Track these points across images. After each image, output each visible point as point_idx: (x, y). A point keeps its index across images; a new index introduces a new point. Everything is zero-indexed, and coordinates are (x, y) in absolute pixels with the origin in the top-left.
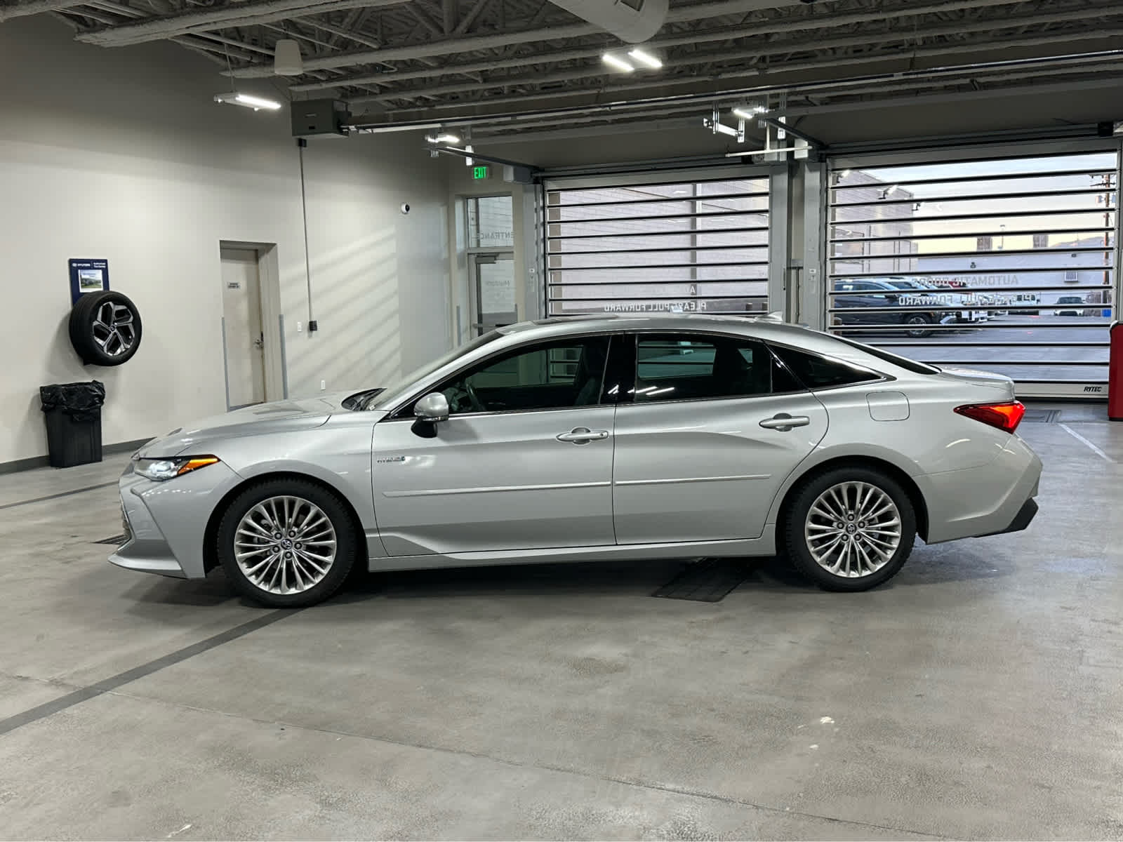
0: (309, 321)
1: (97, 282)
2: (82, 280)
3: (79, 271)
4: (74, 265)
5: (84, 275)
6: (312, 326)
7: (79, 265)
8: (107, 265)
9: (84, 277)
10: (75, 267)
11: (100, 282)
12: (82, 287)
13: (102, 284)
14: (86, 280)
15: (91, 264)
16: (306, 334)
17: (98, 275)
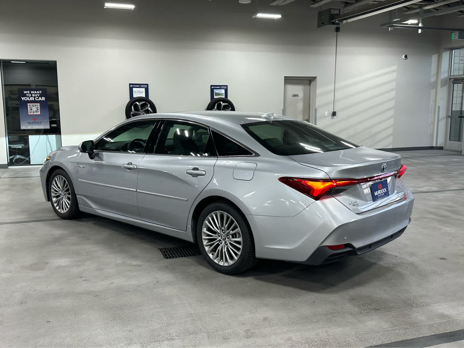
0: (332, 111)
1: (222, 94)
2: (215, 93)
3: (214, 90)
4: (213, 87)
5: (216, 91)
6: (334, 114)
7: (215, 87)
8: (227, 87)
9: (216, 92)
10: (213, 88)
11: (223, 94)
12: (215, 96)
13: (224, 95)
14: (217, 93)
15: (220, 87)
16: (330, 117)
17: (223, 91)
